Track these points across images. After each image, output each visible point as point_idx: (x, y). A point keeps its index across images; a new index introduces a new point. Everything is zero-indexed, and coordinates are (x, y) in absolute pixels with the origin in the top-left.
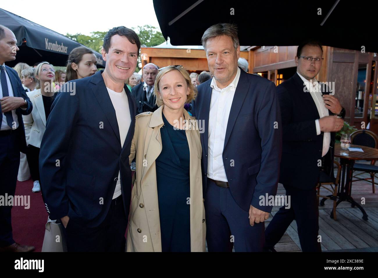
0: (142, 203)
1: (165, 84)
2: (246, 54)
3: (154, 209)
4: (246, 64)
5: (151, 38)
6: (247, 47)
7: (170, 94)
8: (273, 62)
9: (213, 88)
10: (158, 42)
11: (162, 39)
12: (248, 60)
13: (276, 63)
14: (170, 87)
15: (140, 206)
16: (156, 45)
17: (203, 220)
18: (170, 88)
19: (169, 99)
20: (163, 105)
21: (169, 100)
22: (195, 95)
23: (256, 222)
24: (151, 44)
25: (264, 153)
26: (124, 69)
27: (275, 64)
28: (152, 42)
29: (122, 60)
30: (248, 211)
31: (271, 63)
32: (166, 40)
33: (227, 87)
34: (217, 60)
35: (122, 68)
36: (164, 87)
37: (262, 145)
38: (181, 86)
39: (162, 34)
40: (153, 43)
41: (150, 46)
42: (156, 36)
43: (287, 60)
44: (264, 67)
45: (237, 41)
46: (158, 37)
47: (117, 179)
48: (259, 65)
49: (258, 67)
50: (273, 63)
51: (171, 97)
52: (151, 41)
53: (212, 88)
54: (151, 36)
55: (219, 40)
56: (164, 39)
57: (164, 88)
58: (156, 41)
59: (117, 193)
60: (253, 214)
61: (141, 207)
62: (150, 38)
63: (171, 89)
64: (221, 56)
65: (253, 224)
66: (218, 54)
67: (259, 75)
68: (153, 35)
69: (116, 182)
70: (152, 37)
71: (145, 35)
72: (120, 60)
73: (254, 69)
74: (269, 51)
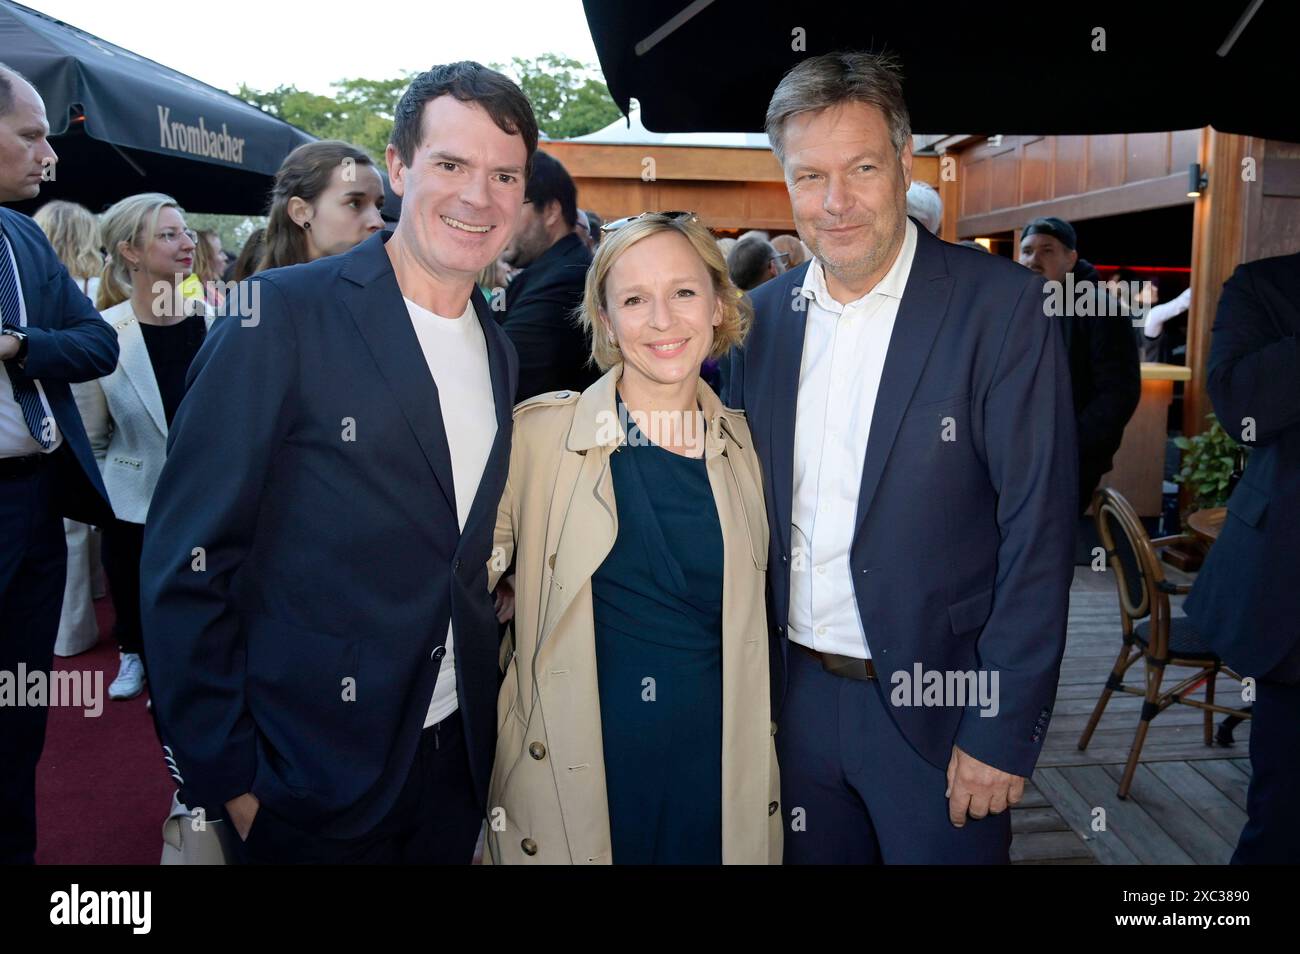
0: (541, 741)
1: (631, 285)
2: (932, 164)
3: (588, 765)
4: (935, 206)
5: (565, 104)
6: (935, 138)
7: (652, 324)
8: (1032, 196)
9: (811, 298)
10: (593, 120)
11: (607, 108)
12: (937, 189)
13: (1044, 199)
14: (650, 296)
15: (532, 753)
16: (585, 131)
17: (771, 805)
18: (650, 303)
19: (648, 342)
20: (618, 362)
21: (646, 349)
22: (743, 328)
23: (973, 812)
24: (565, 130)
25: (1008, 548)
26: (473, 229)
27: (1040, 203)
28: (568, 119)
29: (464, 197)
30: (946, 770)
31: (1025, 202)
32: (621, 114)
33: (864, 298)
34: (830, 199)
35: (466, 228)
36: (625, 297)
37: (1001, 518)
38: (692, 293)
39: (606, 89)
40: (572, 126)
41: (562, 138)
42: (583, 95)
43: (1087, 190)
44: (996, 215)
45: (903, 121)
46: (591, 102)
47: (443, 651)
48: (979, 209)
49: (974, 216)
50: (1035, 200)
51: (655, 338)
52: (564, 115)
53: (808, 300)
54: (564, 98)
55: (837, 122)
56: (615, 108)
57: (627, 303)
58: (583, 114)
59: (443, 704)
60: (964, 780)
61: (537, 758)
62: (561, 105)
63: (654, 305)
64: (844, 183)
65: (964, 820)
66: (835, 177)
67: (979, 245)
68: (573, 92)
69: (437, 663)
70: (569, 100)
71: (543, 93)
72: (459, 197)
73: (961, 225)
74: (1017, 153)
